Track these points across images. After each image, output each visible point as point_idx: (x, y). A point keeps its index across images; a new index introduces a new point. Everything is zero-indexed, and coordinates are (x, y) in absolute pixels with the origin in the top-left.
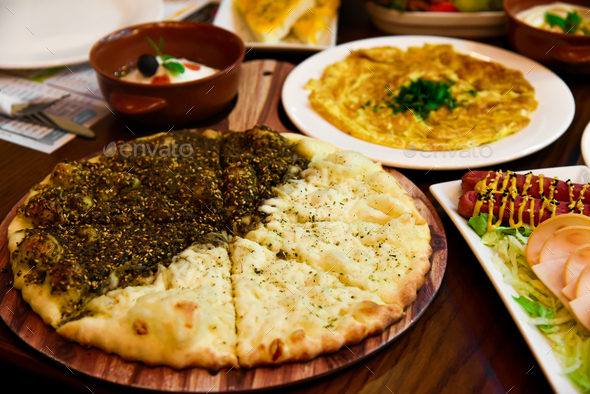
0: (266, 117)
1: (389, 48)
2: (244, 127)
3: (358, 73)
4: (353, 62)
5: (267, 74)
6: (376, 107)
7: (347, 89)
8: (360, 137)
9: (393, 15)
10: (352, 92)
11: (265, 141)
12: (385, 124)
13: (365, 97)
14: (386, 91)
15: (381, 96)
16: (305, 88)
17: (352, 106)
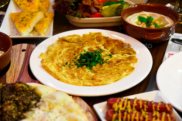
0: (22, 73)
1: (75, 35)
2: (12, 81)
3: (63, 48)
4: (60, 43)
5: (24, 50)
6: (70, 65)
7: (58, 56)
8: (63, 81)
9: (77, 19)
10: (60, 58)
11: (21, 89)
12: (74, 73)
13: (66, 60)
14: (74, 56)
15: (72, 59)
16: (39, 58)
17: (60, 65)
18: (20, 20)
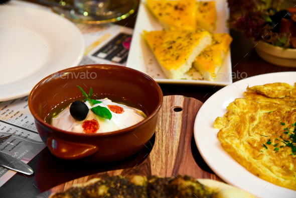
0: (182, 157)
1: (280, 84)
2: (164, 171)
3: (256, 109)
4: (250, 98)
5: (178, 109)
6: (275, 146)
7: (249, 126)
8: (267, 179)
9: (278, 51)
10: (253, 130)
11: (189, 191)
12: (287, 164)
13: (266, 135)
14: (283, 128)
15: (279, 134)
16: (213, 126)
17: (255, 145)
18: (165, 46)
